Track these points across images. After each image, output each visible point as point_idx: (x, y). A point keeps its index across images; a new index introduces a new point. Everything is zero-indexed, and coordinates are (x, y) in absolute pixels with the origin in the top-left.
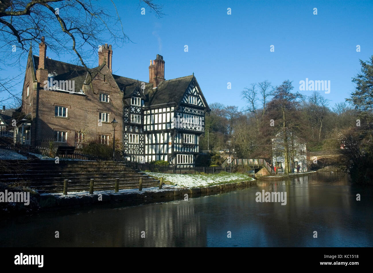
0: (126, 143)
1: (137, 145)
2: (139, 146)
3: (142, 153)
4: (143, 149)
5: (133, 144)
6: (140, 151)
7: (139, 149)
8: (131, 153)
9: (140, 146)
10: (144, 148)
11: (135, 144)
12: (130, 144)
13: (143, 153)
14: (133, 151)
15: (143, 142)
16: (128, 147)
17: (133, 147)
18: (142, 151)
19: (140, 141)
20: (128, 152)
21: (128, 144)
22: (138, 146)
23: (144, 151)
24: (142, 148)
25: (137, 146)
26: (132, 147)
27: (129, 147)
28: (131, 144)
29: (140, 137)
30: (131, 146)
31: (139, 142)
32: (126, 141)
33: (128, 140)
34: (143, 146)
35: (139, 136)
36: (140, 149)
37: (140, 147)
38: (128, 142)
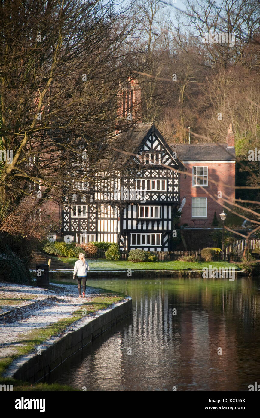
0: (67, 218)
1: (84, 219)
2: (88, 221)
3: (92, 230)
4: (95, 225)
5: (77, 219)
6: (89, 228)
7: (88, 225)
8: (75, 230)
9: (90, 221)
10: (97, 223)
11: (82, 219)
12: (73, 219)
13: (94, 230)
14: (78, 228)
15: (95, 215)
16: (70, 222)
17: (78, 223)
18: (92, 228)
19: (89, 213)
20: (71, 229)
21: (70, 218)
22: (86, 220)
23: (96, 228)
24: (92, 223)
25: (84, 221)
26: (76, 223)
27: (72, 223)
28: (75, 219)
29: (89, 208)
30: (75, 221)
31: (88, 215)
32: (67, 215)
33: (70, 213)
34: (95, 221)
35: (88, 206)
36: (90, 225)
37: (89, 223)
38: (70, 215)
